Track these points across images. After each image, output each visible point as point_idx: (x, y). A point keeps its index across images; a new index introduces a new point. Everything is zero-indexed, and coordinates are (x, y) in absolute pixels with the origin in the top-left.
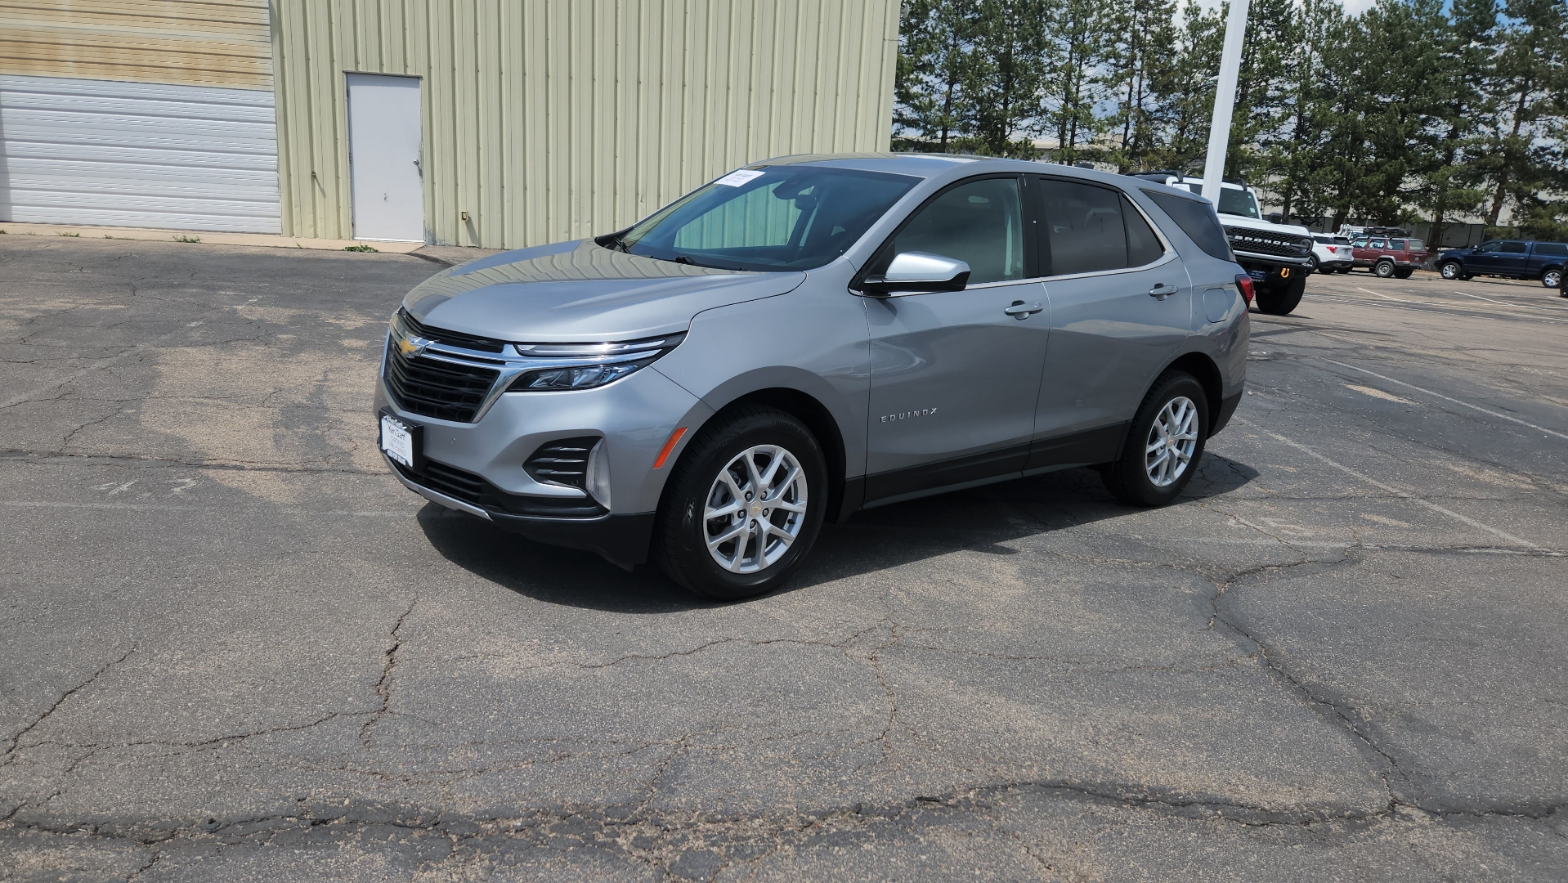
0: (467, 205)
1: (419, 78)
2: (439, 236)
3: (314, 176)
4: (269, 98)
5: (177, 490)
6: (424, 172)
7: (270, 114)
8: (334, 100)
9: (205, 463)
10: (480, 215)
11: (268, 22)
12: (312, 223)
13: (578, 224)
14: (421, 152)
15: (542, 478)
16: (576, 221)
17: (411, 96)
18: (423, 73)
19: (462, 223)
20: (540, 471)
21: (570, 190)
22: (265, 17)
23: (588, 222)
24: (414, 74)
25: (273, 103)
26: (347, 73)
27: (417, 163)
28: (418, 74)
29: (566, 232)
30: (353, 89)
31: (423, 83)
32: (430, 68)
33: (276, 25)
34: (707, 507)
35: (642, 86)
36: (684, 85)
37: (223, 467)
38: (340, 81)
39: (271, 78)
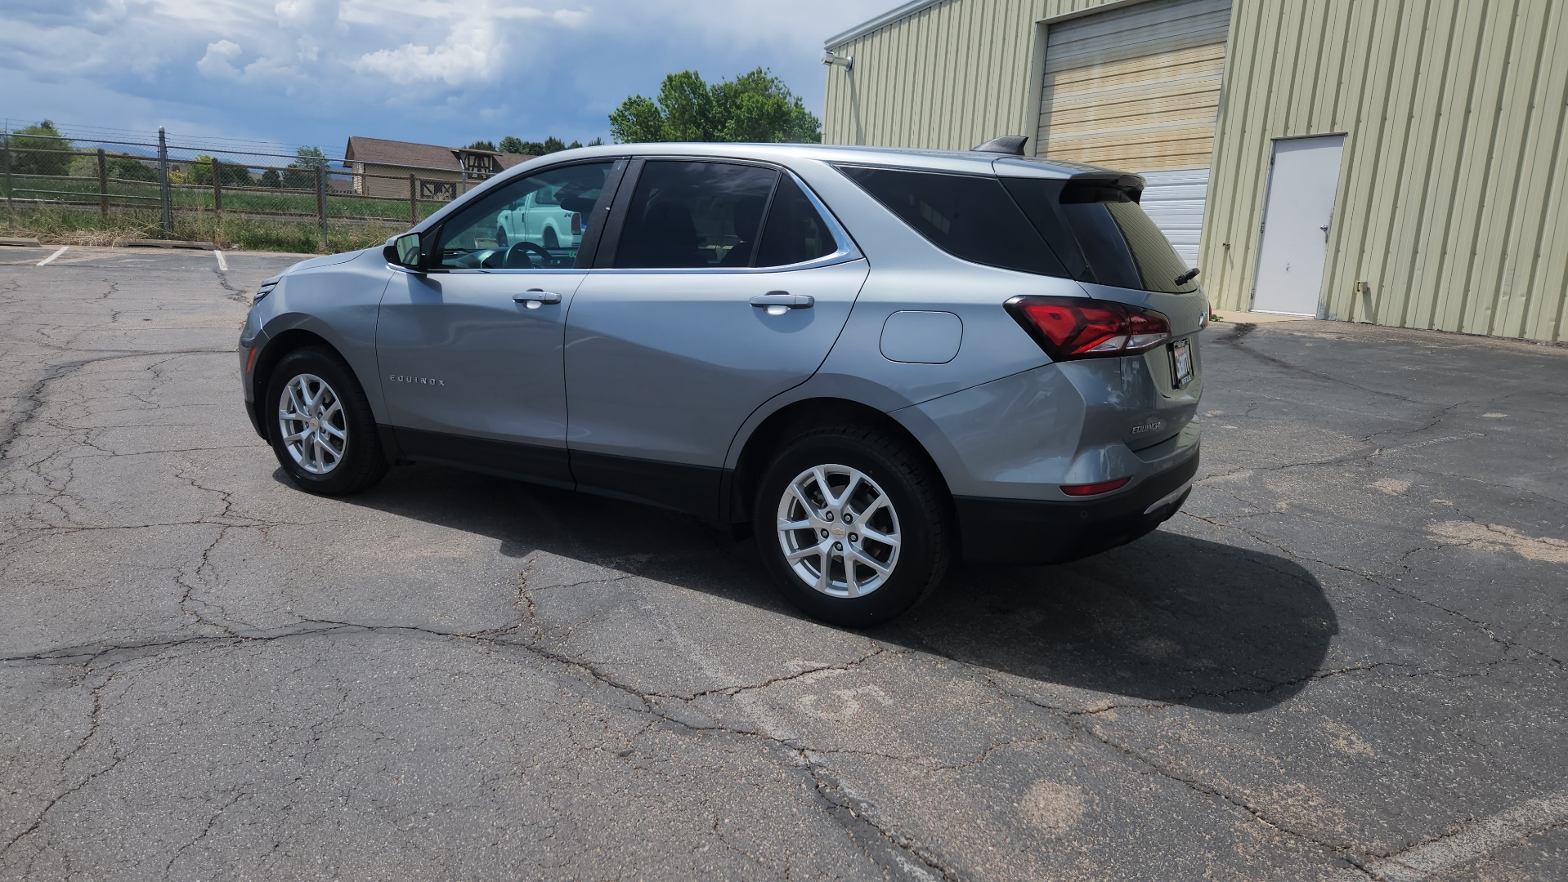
0: (1371, 276)
1: (1344, 135)
2: (1332, 311)
3: (1228, 246)
4: (1205, 176)
6: (1331, 239)
7: (1203, 190)
8: (1259, 170)
10: (1381, 286)
11: (1217, 103)
12: (1217, 294)
13: (1507, 298)
14: (1331, 220)
16: (1505, 294)
17: (1331, 158)
18: (1350, 128)
19: (1360, 295)
21: (1504, 254)
22: (1215, 99)
23: (1522, 295)
24: (1340, 131)
25: (1207, 181)
26: (1275, 141)
27: (1325, 229)
28: (1344, 131)
29: (1487, 308)
30: (1278, 156)
31: (1348, 141)
32: (1358, 121)
33: (1223, 107)
38: (1268, 146)
39: (1209, 156)
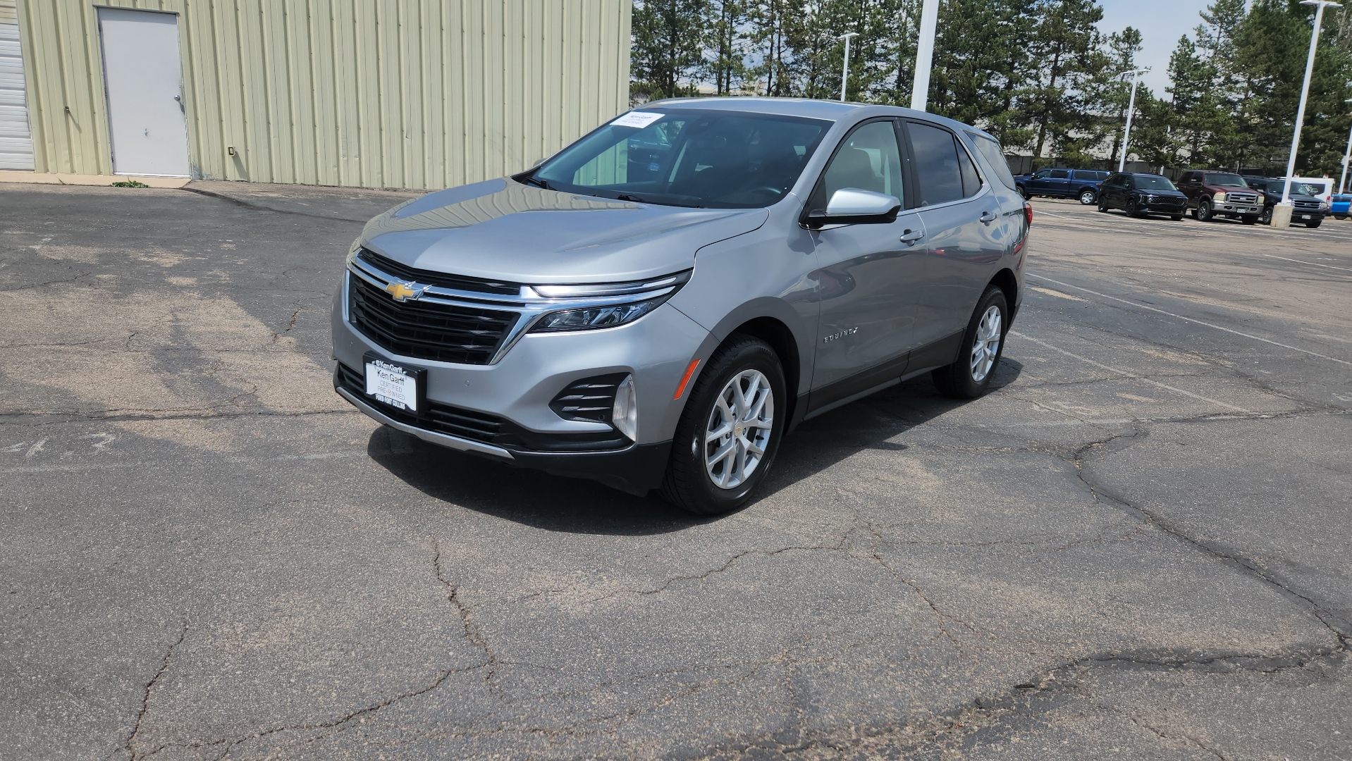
0: (234, 139)
1: (176, 14)
2: (205, 171)
3: (67, 111)
4: (14, 32)
5: (100, 445)
6: (187, 110)
7: (15, 47)
8: (85, 35)
9: (108, 414)
10: (247, 151)
12: (67, 158)
13: (346, 158)
14: (182, 88)
15: (569, 416)
16: (344, 156)
17: (166, 33)
18: (181, 10)
19: (228, 159)
20: (566, 408)
21: (336, 126)
23: (356, 157)
24: (170, 10)
25: (17, 37)
26: (98, 8)
28: (174, 11)
29: (334, 166)
30: (105, 23)
31: (181, 20)
32: (187, 5)
34: (708, 432)
35: (401, 28)
36: (442, 29)
37: (129, 417)
38: (90, 14)
39: (14, 10)
